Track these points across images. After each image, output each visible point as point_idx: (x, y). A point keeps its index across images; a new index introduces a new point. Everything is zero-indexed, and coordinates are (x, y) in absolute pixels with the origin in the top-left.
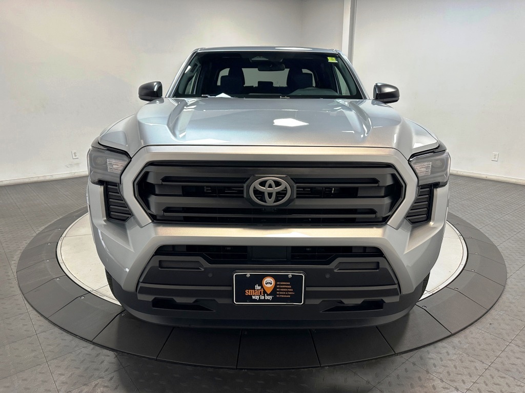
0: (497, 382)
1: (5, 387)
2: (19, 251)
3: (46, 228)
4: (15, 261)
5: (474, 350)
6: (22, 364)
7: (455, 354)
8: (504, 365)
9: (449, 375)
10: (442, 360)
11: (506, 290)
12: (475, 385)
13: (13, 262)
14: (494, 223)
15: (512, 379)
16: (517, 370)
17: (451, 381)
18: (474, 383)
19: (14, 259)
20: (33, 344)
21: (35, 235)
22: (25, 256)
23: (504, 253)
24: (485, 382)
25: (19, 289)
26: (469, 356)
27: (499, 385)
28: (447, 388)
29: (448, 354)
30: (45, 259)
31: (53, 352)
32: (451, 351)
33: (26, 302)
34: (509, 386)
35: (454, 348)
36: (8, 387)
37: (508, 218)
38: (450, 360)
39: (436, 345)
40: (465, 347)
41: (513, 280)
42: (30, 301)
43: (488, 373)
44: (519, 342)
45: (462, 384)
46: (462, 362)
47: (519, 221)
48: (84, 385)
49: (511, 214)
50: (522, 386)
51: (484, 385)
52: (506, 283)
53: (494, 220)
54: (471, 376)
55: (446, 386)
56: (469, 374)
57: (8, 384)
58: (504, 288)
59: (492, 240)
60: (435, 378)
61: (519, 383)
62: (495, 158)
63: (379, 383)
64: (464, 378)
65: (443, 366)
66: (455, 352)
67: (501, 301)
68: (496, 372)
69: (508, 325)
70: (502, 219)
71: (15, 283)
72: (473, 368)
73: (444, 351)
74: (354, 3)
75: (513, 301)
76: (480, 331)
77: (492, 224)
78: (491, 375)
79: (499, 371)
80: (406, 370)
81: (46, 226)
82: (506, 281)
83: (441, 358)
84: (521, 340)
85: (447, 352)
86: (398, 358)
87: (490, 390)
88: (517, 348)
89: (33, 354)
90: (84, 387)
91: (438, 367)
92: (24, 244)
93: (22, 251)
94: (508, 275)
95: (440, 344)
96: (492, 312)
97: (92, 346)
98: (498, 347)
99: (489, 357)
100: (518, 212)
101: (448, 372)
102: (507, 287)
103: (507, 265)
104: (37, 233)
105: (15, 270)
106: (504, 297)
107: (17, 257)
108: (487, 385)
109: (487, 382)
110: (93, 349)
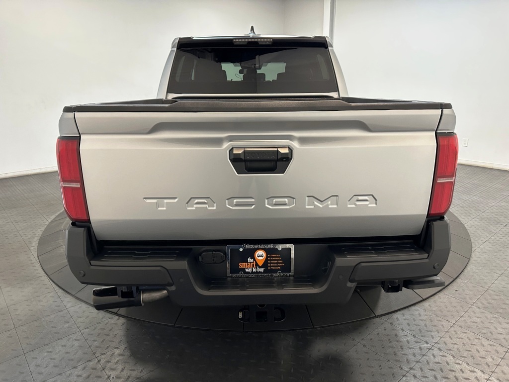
0: (460, 336)
1: (48, 352)
2: (36, 238)
3: (57, 217)
4: (34, 246)
5: (442, 312)
6: (58, 333)
7: (426, 315)
8: (466, 323)
9: (421, 332)
10: (415, 321)
11: (470, 262)
12: (442, 339)
13: (33, 248)
14: (463, 204)
15: (473, 334)
16: (477, 327)
17: (422, 336)
18: (441, 337)
19: (33, 245)
20: (65, 317)
21: (47, 223)
22: (42, 242)
23: (470, 230)
24: (450, 337)
25: (43, 271)
26: (437, 316)
27: (461, 338)
28: (418, 342)
29: (420, 316)
30: (62, 244)
31: (84, 323)
32: (422, 313)
33: (51, 282)
34: (470, 339)
35: (425, 310)
36: (51, 352)
37: (476, 198)
38: (422, 320)
39: (410, 308)
40: (434, 309)
41: (477, 253)
42: (55, 281)
43: (452, 330)
44: (480, 305)
45: (431, 339)
46: (432, 322)
47: (485, 201)
48: (116, 348)
49: (478, 195)
50: (480, 339)
51: (449, 339)
52: (470, 257)
53: (463, 201)
54: (438, 333)
55: (418, 341)
56: (437, 330)
57: (50, 350)
58: (469, 261)
59: (460, 219)
60: (409, 334)
61: (478, 337)
62: (465, 143)
63: (363, 339)
64: (433, 334)
65: (416, 325)
66: (425, 314)
67: (466, 271)
68: (460, 329)
69: (471, 291)
70: (470, 200)
71: (38, 266)
72: (441, 326)
73: (417, 313)
74: (334, 3)
75: (477, 271)
76: (447, 296)
77: (461, 205)
78: (455, 331)
79: (462, 327)
80: (385, 329)
81: (57, 215)
82: (471, 254)
83: (414, 319)
84: (481, 303)
85: (419, 314)
86: (377, 320)
87: (454, 343)
88: (478, 310)
89: (67, 325)
90: (116, 349)
91: (411, 326)
92: (39, 232)
93: (39, 238)
94: (473, 249)
95: (413, 308)
96: (458, 280)
97: (117, 317)
98: (461, 309)
99: (454, 317)
100: (484, 194)
101: (419, 330)
102: (471, 259)
103: (472, 241)
104: (49, 221)
105: (36, 255)
106: (468, 268)
107: (35, 244)
108: (451, 339)
109: (452, 337)
110: (118, 319)
